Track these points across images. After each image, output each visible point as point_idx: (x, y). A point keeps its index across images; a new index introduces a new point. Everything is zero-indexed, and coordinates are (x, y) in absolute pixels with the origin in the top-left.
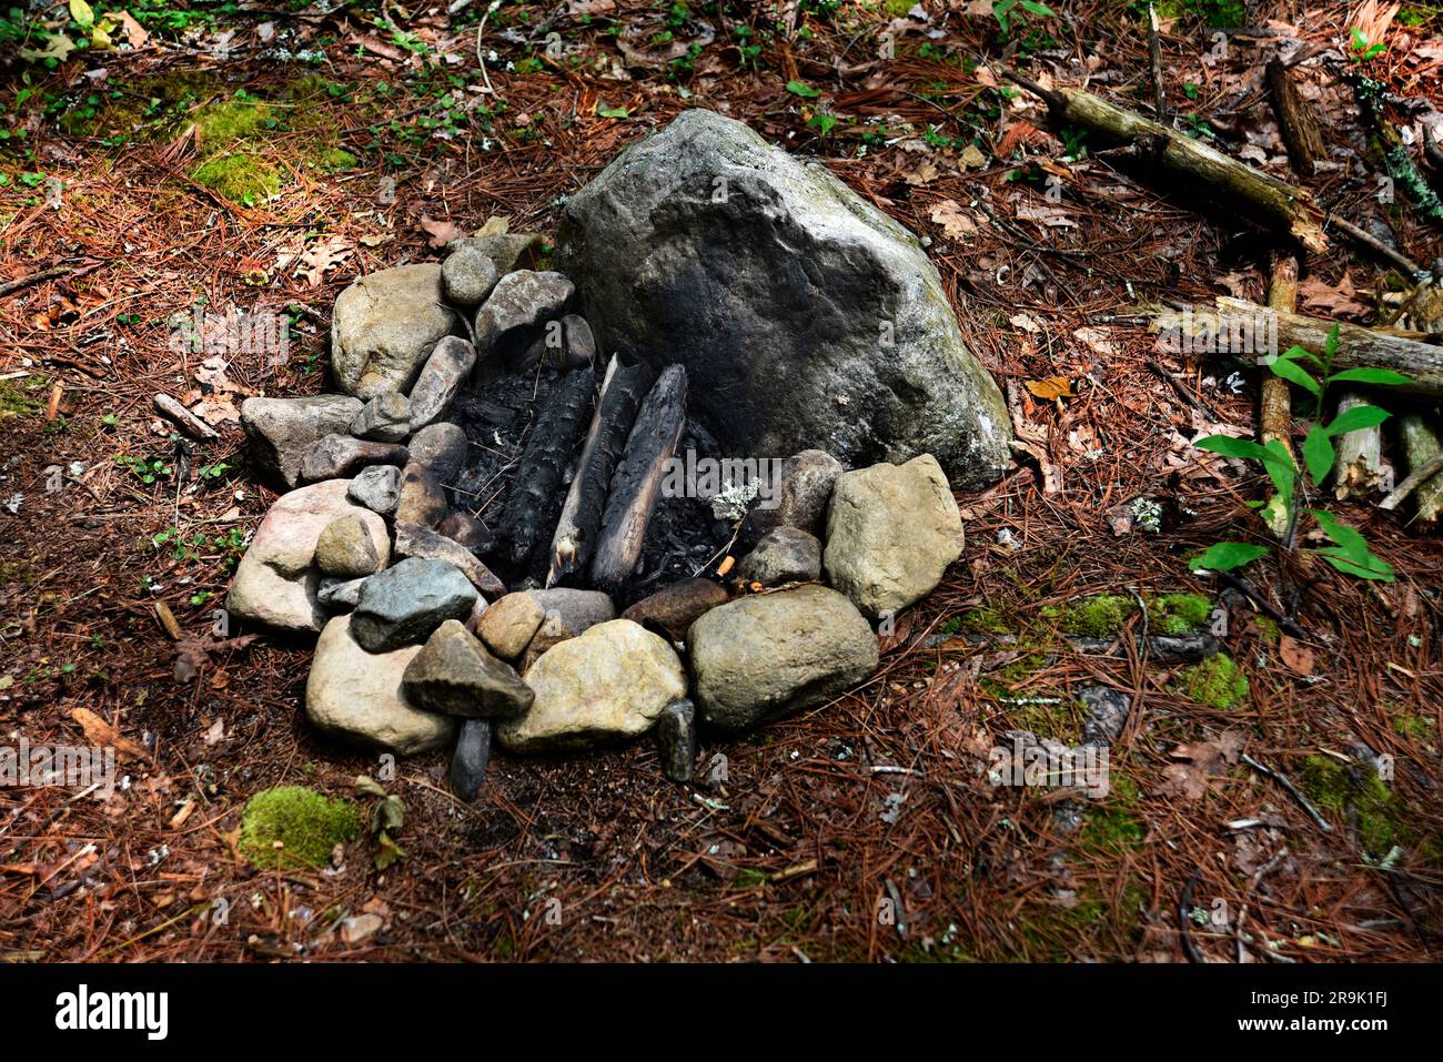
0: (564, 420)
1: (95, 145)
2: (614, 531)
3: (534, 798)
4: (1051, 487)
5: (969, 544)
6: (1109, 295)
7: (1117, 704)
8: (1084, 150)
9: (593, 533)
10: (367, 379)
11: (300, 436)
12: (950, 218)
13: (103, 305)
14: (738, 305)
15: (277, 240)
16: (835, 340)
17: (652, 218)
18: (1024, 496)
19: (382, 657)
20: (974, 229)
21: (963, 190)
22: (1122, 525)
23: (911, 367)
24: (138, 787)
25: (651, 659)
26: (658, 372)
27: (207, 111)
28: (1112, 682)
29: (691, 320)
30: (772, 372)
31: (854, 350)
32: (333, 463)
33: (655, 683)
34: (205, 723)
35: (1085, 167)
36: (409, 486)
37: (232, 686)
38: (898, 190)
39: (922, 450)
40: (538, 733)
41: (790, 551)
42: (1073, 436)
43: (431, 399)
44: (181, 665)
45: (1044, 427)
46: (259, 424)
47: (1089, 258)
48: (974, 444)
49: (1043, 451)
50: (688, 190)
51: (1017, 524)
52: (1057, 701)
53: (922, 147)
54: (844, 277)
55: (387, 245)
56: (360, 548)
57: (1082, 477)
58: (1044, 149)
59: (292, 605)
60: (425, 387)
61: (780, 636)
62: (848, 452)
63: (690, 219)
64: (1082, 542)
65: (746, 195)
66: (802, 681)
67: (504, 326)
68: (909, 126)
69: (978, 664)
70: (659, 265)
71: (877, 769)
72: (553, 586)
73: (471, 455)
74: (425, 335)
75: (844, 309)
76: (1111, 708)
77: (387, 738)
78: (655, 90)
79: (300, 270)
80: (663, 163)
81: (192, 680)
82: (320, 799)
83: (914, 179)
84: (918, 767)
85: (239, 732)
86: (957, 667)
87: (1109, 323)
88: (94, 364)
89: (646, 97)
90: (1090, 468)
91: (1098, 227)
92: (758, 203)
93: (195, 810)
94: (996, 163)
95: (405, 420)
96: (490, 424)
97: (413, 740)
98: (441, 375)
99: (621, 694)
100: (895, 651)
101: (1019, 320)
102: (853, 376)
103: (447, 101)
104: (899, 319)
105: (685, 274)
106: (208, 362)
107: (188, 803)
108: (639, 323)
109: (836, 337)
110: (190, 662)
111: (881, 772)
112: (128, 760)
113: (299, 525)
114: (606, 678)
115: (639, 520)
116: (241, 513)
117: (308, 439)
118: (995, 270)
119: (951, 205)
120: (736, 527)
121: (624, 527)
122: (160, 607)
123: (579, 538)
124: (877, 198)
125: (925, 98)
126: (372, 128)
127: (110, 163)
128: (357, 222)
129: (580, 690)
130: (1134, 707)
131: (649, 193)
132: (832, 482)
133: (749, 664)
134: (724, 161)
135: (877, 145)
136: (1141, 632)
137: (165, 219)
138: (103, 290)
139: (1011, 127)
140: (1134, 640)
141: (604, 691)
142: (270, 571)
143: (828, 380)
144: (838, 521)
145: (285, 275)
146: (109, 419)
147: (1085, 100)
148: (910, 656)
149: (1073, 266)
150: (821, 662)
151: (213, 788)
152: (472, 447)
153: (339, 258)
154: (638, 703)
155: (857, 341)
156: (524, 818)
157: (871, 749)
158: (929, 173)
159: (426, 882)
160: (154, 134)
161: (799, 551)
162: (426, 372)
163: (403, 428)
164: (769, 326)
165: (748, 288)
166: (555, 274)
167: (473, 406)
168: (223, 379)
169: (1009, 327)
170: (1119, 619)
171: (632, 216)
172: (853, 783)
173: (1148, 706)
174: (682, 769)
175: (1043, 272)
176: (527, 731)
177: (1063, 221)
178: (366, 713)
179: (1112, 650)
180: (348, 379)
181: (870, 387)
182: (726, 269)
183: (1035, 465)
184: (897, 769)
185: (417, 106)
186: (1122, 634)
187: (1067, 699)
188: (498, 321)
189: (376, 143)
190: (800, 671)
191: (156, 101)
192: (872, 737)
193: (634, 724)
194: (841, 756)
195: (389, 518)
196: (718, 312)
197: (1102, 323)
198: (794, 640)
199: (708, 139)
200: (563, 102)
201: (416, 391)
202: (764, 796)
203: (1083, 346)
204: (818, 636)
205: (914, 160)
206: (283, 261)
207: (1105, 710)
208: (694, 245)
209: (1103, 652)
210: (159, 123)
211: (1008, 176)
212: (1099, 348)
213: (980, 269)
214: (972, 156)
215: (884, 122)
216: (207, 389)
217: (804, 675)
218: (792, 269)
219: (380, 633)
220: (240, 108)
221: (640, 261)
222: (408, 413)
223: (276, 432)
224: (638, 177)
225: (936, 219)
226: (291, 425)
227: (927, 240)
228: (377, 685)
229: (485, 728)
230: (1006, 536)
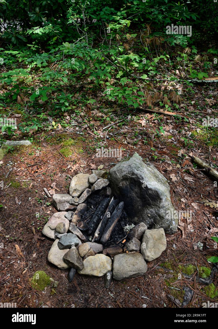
0: (102, 208)
1: (49, 144)
2: (106, 233)
3: (81, 284)
4: (183, 236)
5: (167, 246)
6: (198, 196)
7: (191, 293)
8: (196, 167)
9: (101, 234)
10: (74, 193)
11: (61, 202)
12: (173, 177)
13: (42, 170)
14: (134, 195)
15: (69, 163)
16: (149, 205)
17: (122, 177)
18: (179, 237)
19: (62, 250)
20: (177, 180)
21: (176, 173)
22: (196, 248)
23: (162, 213)
24: (21, 263)
25: (106, 263)
26: (119, 203)
27: (65, 141)
28: (191, 287)
29: (126, 195)
30: (138, 207)
31: (152, 208)
32: (64, 209)
33: (106, 268)
34: (34, 252)
35: (196, 170)
36: (75, 215)
37: (40, 246)
38: (165, 171)
39: (162, 227)
40: (84, 273)
41: (135, 245)
42: (189, 226)
43: (82, 199)
44: (33, 240)
45: (184, 223)
46: (55, 199)
47: (195, 188)
48: (171, 227)
49: (183, 228)
50: (129, 174)
51: (176, 243)
52: (179, 289)
53: (171, 163)
54: (152, 195)
55: (84, 167)
56: (62, 229)
57: (189, 236)
58: (190, 166)
59: (51, 234)
60: (81, 197)
61: (129, 265)
62: (149, 224)
63: (128, 178)
64: (188, 250)
65: (138, 177)
66: (132, 274)
67: (96, 189)
68: (169, 158)
69: (165, 276)
70: (122, 184)
71: (143, 297)
72: (93, 242)
73: (87, 209)
74: (84, 187)
75: (151, 200)
76: (190, 294)
77: (59, 266)
78: (131, 146)
79: (71, 169)
80: (126, 168)
81: (34, 243)
82: (46, 275)
83: (168, 169)
84: (150, 299)
85: (38, 256)
86: (161, 275)
87: (197, 202)
88: (37, 181)
89: (129, 147)
90: (191, 233)
91: (198, 182)
92: (140, 179)
93: (27, 271)
94: (182, 168)
95: (78, 202)
96: (91, 204)
97: (63, 268)
98: (84, 196)
99: (99, 270)
100: (151, 268)
101: (182, 200)
102: (151, 212)
103: (99, 144)
104: (161, 205)
105: (126, 187)
106: (53, 183)
107: (26, 269)
108: (118, 192)
109: (150, 205)
110: (35, 240)
111: (143, 298)
112: (21, 257)
113: (55, 221)
114: (97, 266)
115: (110, 231)
116: (50, 212)
117: (62, 203)
118: (179, 189)
119: (174, 175)
120: (127, 233)
121: (108, 232)
122: (33, 228)
123: (99, 234)
124: (162, 172)
125: (172, 154)
126: (87, 147)
127: (50, 147)
128: (81, 162)
129: (92, 267)
130: (194, 294)
131: (122, 173)
132: (145, 230)
133: (122, 270)
134: (135, 170)
135: (163, 162)
136: (197, 276)
137: (55, 157)
138: (43, 168)
139: (185, 161)
140: (196, 277)
141: (96, 269)
142: (49, 228)
143: (147, 211)
144: (144, 239)
145: (68, 170)
146: (36, 191)
147: (198, 159)
148: (153, 270)
149: (193, 190)
150: (136, 271)
151: (31, 267)
152: (88, 207)
153: (77, 168)
154: (102, 271)
155: (153, 206)
156: (79, 289)
157: (142, 291)
158: (171, 168)
159: (58, 300)
160: (57, 143)
161: (136, 245)
162: (82, 195)
163: (77, 204)
164: (138, 200)
165: (136, 192)
166: (107, 180)
167: (89, 200)
168: (55, 186)
169: (180, 201)
170: (193, 272)
171: (119, 176)
172: (138, 299)
173: (197, 295)
174: (107, 286)
175: (187, 190)
176: (82, 272)
177: (192, 181)
178: (56, 261)
179: (191, 279)
180: (71, 193)
181: (154, 214)
182: (133, 188)
183: (181, 231)
184: (146, 298)
185: (95, 144)
186: (193, 276)
187: (181, 289)
188: (95, 188)
189: (87, 149)
190: (132, 272)
191: (59, 138)
192: (143, 289)
193: (101, 275)
194: (137, 291)
195: (70, 221)
196: (131, 195)
197: (196, 202)
198: (131, 266)
199: (133, 166)
200: (116, 146)
201: (80, 197)
202: (121, 297)
203: (193, 207)
204: (136, 266)
205: (169, 165)
206: (69, 167)
207: (188, 294)
208: (129, 182)
209: (189, 279)
210: (58, 142)
211: (184, 170)
212: (195, 207)
213: (177, 188)
214: (178, 166)
215: (165, 157)
216: (52, 188)
217: (132, 273)
218: (144, 192)
219: (62, 247)
220: (70, 141)
221: (120, 183)
222: (78, 201)
223: (57, 201)
224: (121, 170)
225: (171, 177)
226: (60, 200)
227: (169, 181)
228: (60, 256)
229: (75, 270)
230: (174, 246)
